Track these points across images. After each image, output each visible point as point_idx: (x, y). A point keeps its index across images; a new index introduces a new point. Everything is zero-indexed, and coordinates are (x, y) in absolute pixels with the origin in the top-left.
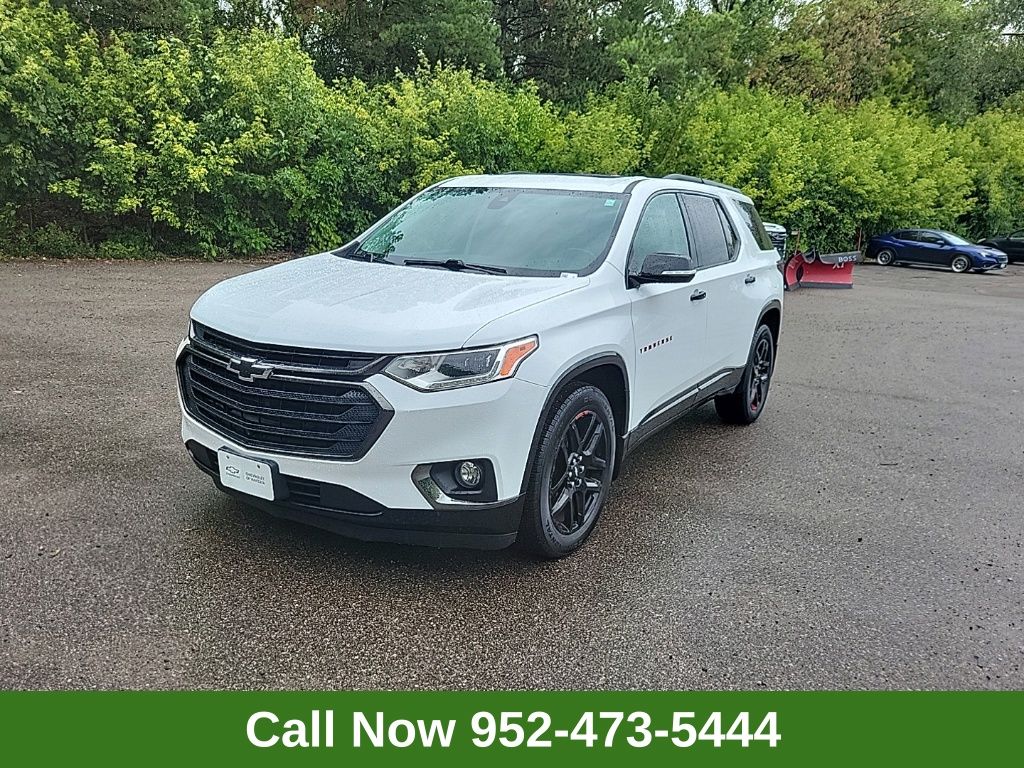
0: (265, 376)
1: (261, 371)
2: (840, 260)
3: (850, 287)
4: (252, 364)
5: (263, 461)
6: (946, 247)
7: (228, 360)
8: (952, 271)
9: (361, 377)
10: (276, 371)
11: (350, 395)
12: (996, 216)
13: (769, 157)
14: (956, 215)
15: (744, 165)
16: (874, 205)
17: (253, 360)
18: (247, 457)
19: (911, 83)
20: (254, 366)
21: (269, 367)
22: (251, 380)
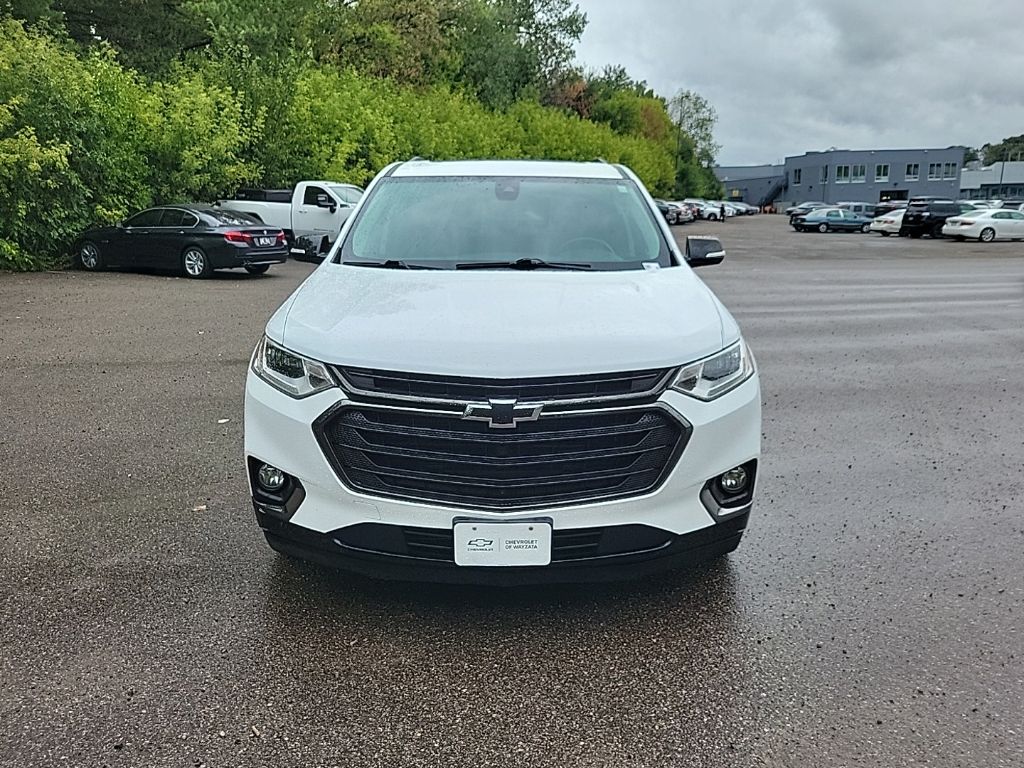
0: (534, 418)
1: (529, 412)
4: (512, 405)
5: (536, 520)
7: (463, 408)
9: (654, 398)
10: (546, 408)
11: (645, 419)
13: (367, 138)
15: (347, 148)
17: (513, 401)
18: (507, 521)
19: (462, 72)
20: (516, 408)
21: (537, 405)
22: (514, 425)
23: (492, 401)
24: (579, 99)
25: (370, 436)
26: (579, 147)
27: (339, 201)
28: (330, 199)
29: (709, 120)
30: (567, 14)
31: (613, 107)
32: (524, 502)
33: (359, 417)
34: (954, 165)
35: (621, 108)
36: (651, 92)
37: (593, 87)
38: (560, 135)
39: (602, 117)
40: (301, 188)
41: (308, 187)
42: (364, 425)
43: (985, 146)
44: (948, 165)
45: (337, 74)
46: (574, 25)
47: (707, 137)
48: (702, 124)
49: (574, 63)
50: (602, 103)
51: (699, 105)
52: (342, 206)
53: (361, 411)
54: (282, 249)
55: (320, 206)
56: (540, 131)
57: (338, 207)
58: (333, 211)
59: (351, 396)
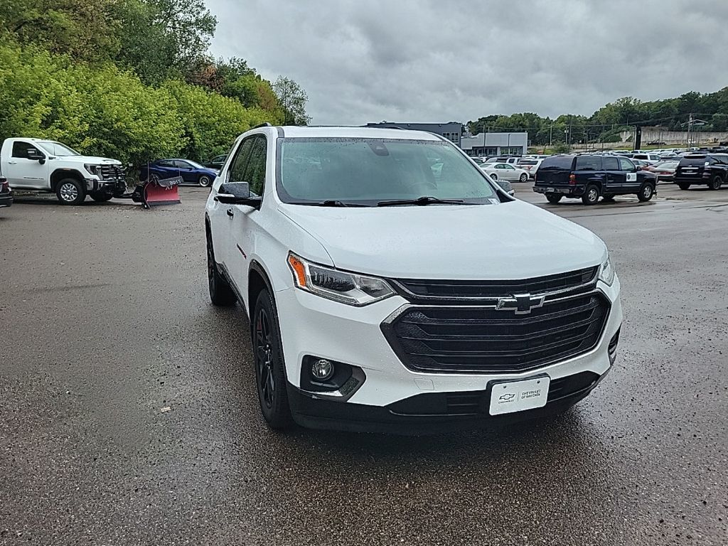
0: (541, 305)
1: (538, 301)
2: (171, 183)
3: (179, 202)
4: (529, 297)
5: (541, 376)
6: (193, 171)
8: (201, 186)
9: (594, 286)
11: (592, 300)
12: (200, 148)
13: (55, 104)
14: (180, 149)
15: (41, 109)
16: (137, 143)
17: (528, 295)
18: (525, 379)
19: (122, 53)
20: (531, 299)
21: (541, 296)
22: (530, 312)
23: (517, 296)
24: (212, 79)
25: (428, 329)
26: (220, 116)
27: (48, 155)
28: (39, 153)
29: (303, 99)
30: (201, 16)
31: (239, 87)
32: (531, 364)
33: (420, 316)
34: (457, 134)
35: (244, 88)
36: (259, 76)
37: (222, 70)
38: (203, 105)
39: (231, 93)
40: (9, 143)
41: (15, 143)
42: (425, 320)
43: (468, 123)
44: (453, 134)
45: (20, 49)
46: (207, 25)
47: (301, 111)
48: (298, 101)
49: (207, 53)
50: (229, 84)
51: (293, 87)
52: (50, 158)
53: (420, 311)
54: (7, 195)
55: (30, 158)
56: (189, 103)
57: (47, 159)
58: (42, 162)
59: (412, 300)
